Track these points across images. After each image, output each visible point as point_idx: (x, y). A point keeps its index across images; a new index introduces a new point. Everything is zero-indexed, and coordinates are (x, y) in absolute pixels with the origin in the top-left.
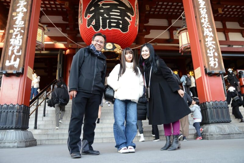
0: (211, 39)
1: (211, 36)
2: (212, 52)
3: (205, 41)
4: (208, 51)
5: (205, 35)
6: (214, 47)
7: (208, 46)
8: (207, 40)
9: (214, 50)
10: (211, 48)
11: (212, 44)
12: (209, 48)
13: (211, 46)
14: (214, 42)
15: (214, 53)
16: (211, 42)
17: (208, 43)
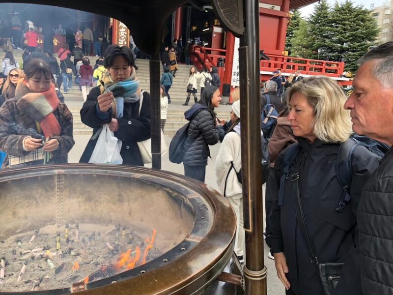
0: (125, 30)
1: (125, 28)
2: (122, 41)
3: (119, 31)
4: (120, 40)
5: (120, 26)
6: (126, 37)
7: (120, 36)
8: (120, 30)
9: (124, 40)
10: (123, 38)
11: (124, 34)
12: (121, 38)
13: (123, 36)
14: (126, 33)
15: (124, 42)
16: (123, 33)
17: (121, 33)
